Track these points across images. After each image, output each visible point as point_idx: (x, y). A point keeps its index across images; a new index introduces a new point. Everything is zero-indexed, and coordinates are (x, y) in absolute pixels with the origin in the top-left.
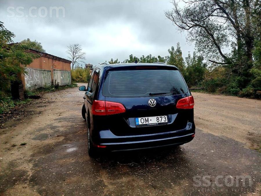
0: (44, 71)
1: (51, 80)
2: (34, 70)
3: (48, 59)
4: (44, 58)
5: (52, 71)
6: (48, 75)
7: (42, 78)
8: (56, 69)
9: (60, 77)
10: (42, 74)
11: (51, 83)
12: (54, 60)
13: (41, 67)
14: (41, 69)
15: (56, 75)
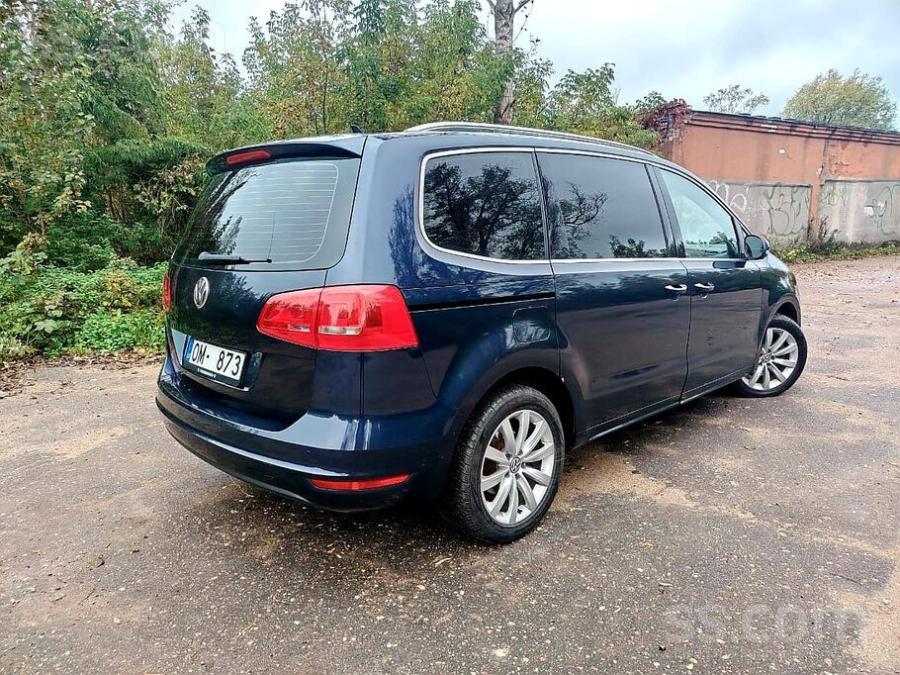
0: (775, 186)
1: (803, 221)
2: (727, 187)
3: (806, 143)
4: (785, 137)
5: (816, 187)
6: (793, 201)
7: (761, 212)
8: (840, 178)
9: (859, 209)
10: (765, 200)
11: (803, 233)
12: (840, 144)
13: (762, 172)
14: (762, 179)
15: (837, 201)
